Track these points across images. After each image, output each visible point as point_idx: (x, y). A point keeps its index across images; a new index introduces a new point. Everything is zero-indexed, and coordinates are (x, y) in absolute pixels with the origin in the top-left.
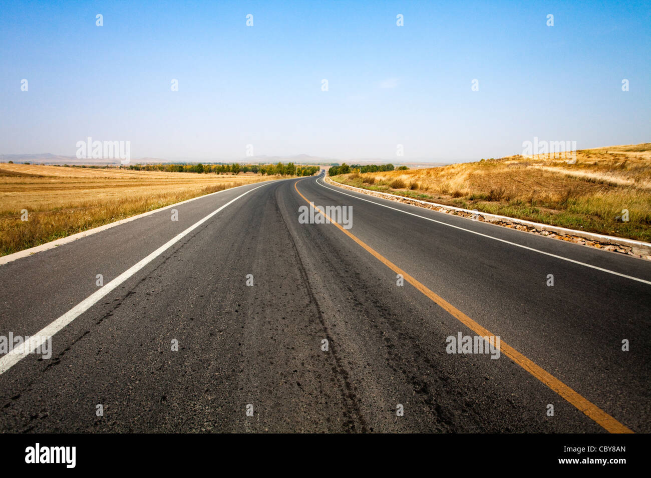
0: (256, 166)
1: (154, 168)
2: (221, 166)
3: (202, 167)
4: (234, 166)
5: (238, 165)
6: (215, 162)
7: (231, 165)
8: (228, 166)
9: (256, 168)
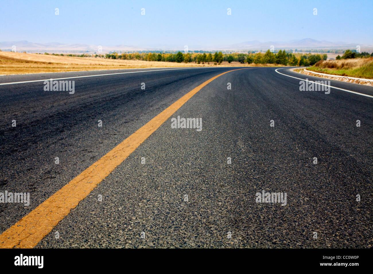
0: (244, 55)
1: (130, 57)
2: (203, 54)
3: (182, 55)
4: (216, 55)
5: (221, 53)
6: (196, 50)
7: (213, 54)
8: (210, 55)
9: (243, 57)
